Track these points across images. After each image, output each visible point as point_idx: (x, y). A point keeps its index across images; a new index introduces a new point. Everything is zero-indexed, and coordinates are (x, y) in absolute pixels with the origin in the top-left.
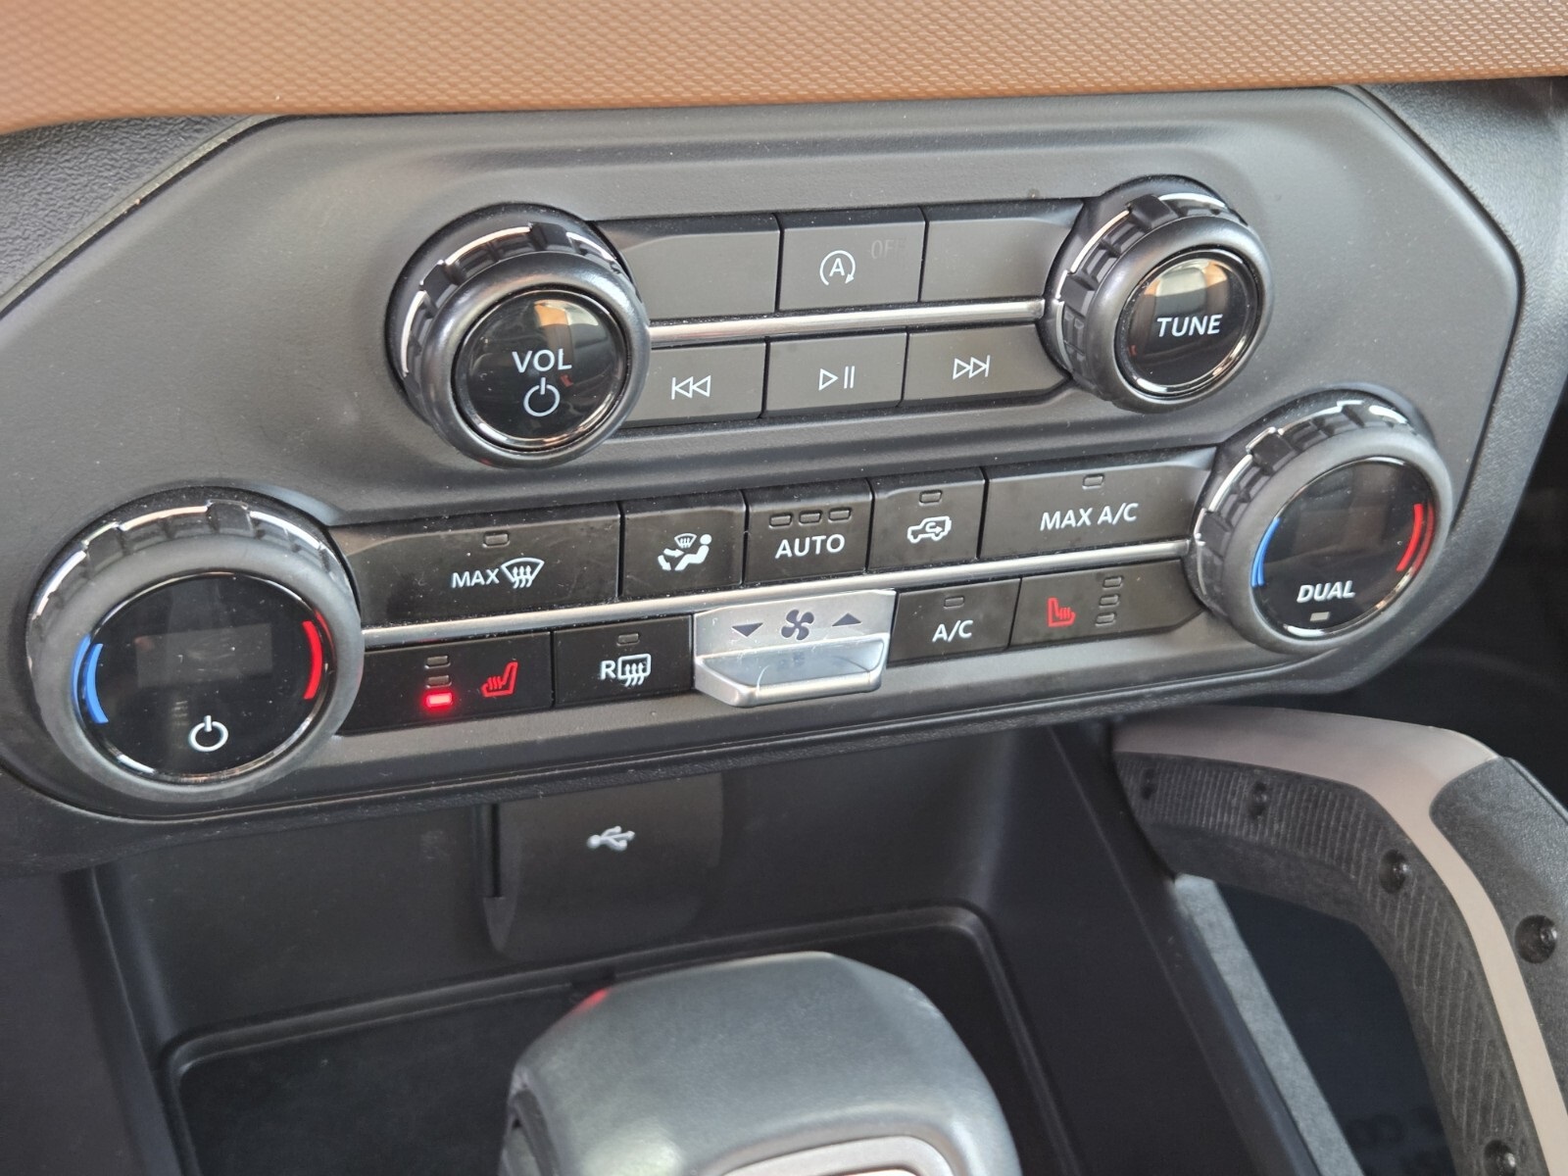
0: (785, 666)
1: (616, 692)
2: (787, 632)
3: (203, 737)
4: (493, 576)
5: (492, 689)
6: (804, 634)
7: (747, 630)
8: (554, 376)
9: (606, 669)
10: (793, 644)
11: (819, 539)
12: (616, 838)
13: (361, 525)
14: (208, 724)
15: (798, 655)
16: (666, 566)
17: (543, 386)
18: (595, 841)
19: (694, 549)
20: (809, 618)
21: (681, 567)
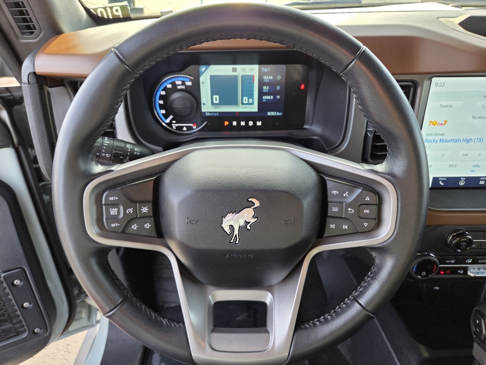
0: (478, 273)
1: (459, 274)
2: (478, 270)
3: (423, 274)
4: (450, 261)
5: (447, 272)
6: (480, 270)
7: (474, 269)
8: (465, 245)
9: (459, 271)
10: (479, 271)
11: (483, 261)
12: (437, 288)
13: (440, 256)
14: (424, 272)
15: (479, 272)
16: (467, 262)
17: (463, 246)
18: (435, 288)
19: (470, 261)
20: (481, 268)
21: (468, 262)
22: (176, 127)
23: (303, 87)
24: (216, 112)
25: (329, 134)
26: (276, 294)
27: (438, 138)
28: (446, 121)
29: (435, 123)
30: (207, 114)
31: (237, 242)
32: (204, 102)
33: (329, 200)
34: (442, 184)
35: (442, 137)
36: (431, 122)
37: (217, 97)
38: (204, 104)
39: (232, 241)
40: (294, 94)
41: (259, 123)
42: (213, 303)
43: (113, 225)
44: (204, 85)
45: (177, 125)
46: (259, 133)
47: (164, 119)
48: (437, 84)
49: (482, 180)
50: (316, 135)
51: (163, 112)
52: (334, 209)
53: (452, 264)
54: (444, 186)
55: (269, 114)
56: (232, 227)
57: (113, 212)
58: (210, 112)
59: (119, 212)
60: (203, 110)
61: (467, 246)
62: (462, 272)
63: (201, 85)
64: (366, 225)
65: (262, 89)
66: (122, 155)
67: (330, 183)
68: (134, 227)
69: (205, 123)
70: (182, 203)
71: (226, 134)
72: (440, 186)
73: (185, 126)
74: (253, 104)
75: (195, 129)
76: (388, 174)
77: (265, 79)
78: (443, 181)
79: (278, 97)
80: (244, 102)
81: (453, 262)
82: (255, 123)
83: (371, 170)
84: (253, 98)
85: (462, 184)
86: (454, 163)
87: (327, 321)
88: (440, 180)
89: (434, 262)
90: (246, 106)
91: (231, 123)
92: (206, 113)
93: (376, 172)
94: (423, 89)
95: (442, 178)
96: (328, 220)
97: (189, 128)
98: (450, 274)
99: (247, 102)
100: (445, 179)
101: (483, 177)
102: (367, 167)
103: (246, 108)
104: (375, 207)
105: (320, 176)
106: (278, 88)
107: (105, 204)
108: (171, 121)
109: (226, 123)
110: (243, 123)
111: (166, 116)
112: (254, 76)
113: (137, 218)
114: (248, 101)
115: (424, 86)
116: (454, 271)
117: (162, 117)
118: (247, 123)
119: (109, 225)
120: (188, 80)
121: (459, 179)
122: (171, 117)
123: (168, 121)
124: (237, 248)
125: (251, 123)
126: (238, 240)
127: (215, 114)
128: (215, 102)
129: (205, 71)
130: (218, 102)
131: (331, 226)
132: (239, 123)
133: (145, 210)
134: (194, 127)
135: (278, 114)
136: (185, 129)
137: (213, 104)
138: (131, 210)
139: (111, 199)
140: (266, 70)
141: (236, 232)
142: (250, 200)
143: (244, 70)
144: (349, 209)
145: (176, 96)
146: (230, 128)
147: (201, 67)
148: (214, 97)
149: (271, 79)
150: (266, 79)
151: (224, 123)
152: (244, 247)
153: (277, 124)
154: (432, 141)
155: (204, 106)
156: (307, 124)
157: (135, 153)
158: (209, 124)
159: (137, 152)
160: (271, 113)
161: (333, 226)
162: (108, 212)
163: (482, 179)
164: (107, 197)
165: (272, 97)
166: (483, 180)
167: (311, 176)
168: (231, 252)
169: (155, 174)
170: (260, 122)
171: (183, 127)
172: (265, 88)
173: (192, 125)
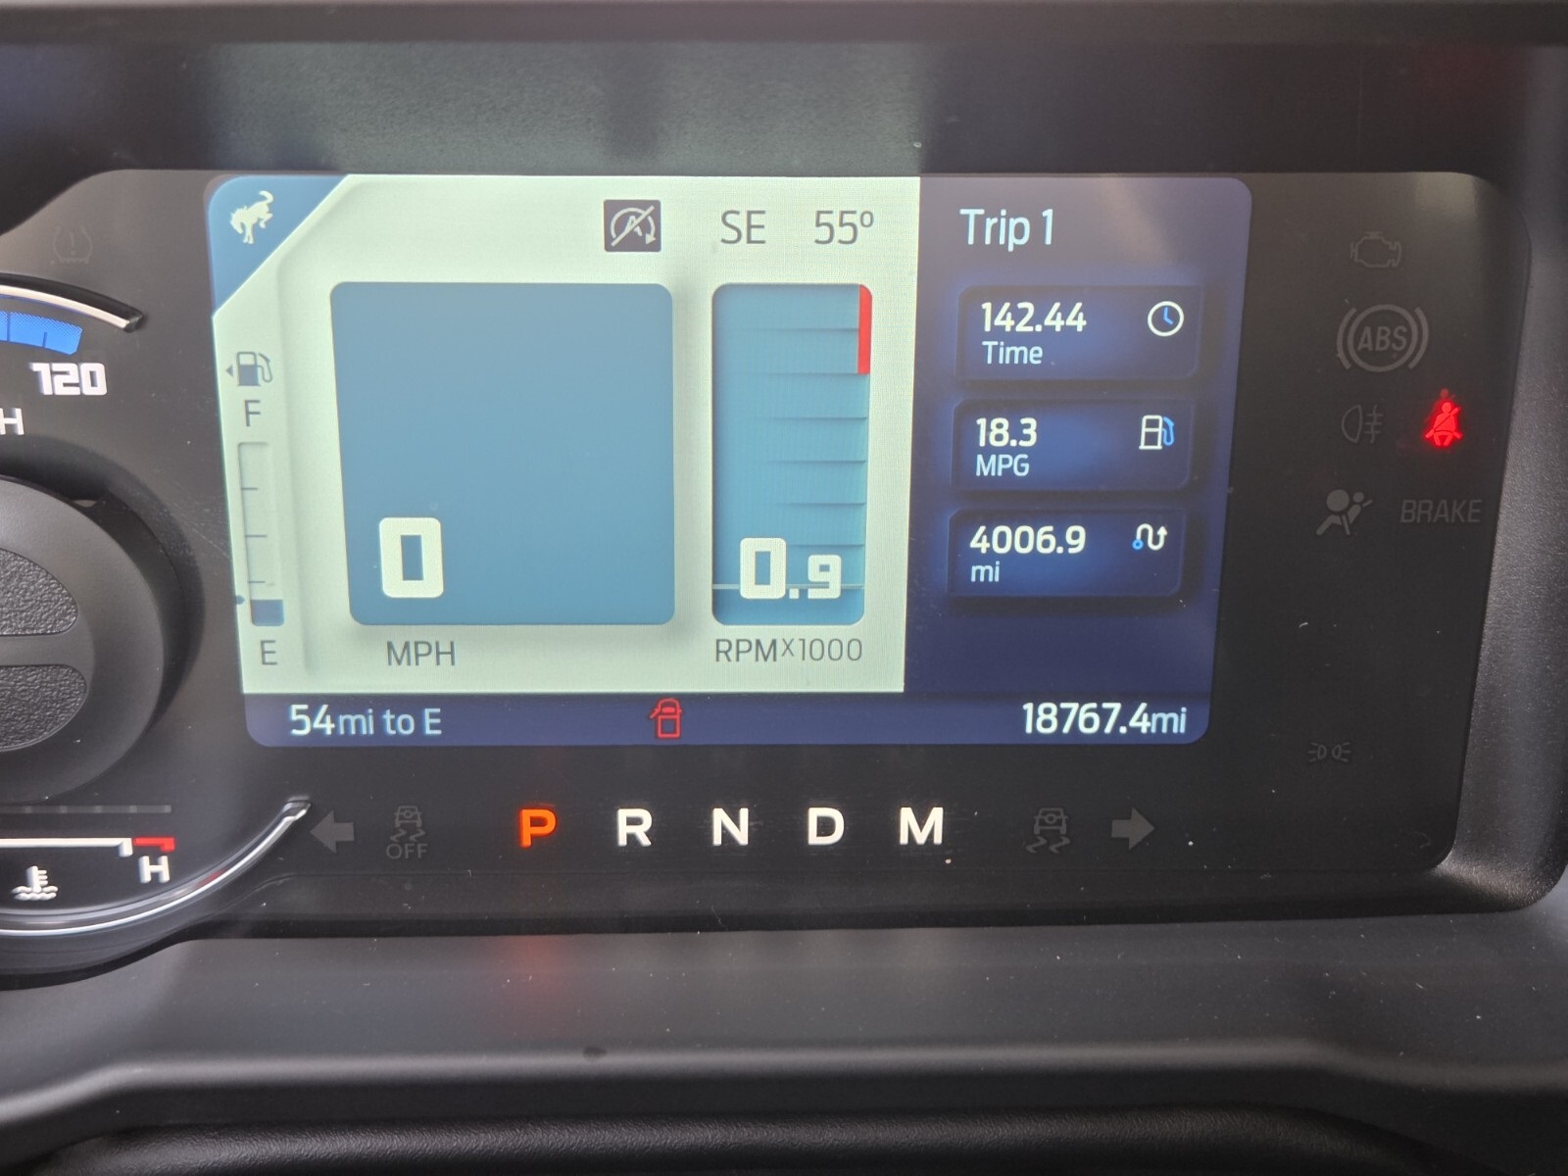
23: (1444, 423)
30: (308, 725)
32: (262, 594)
37: (429, 531)
38: (267, 613)
40: (1337, 500)
41: (919, 826)
55: (1041, 719)
60: (253, 681)
63: (229, 392)
65: (966, 446)
69: (287, 821)
73: (42, 857)
74: (846, 606)
75: (158, 888)
77: (997, 333)
79: (1152, 537)
80: (749, 589)
82: (872, 826)
84: (850, 549)
90: (765, 633)
91: (586, 823)
92: (296, 711)
97: (91, 881)
99: (776, 589)
103: (767, 652)
106: (1156, 432)
110: (732, 826)
112: (865, 297)
114: (796, 573)
118: (778, 826)
120: (69, 339)
125: (825, 826)
127: (398, 726)
128: (394, 585)
129: (269, 237)
130: (431, 585)
132: (682, 827)
134: (154, 869)
135: (1142, 721)
136: (38, 885)
137: (370, 606)
140: (1011, 232)
143: (746, 231)
146: (585, 872)
147: (227, 186)
148: (391, 531)
149: (1068, 330)
150: (1014, 338)
155: (267, 631)
158: (333, 832)
160: (1062, 715)
165: (1077, 539)
170: (937, 815)
171: (12, 864)
172: (994, 430)
173: (126, 846)
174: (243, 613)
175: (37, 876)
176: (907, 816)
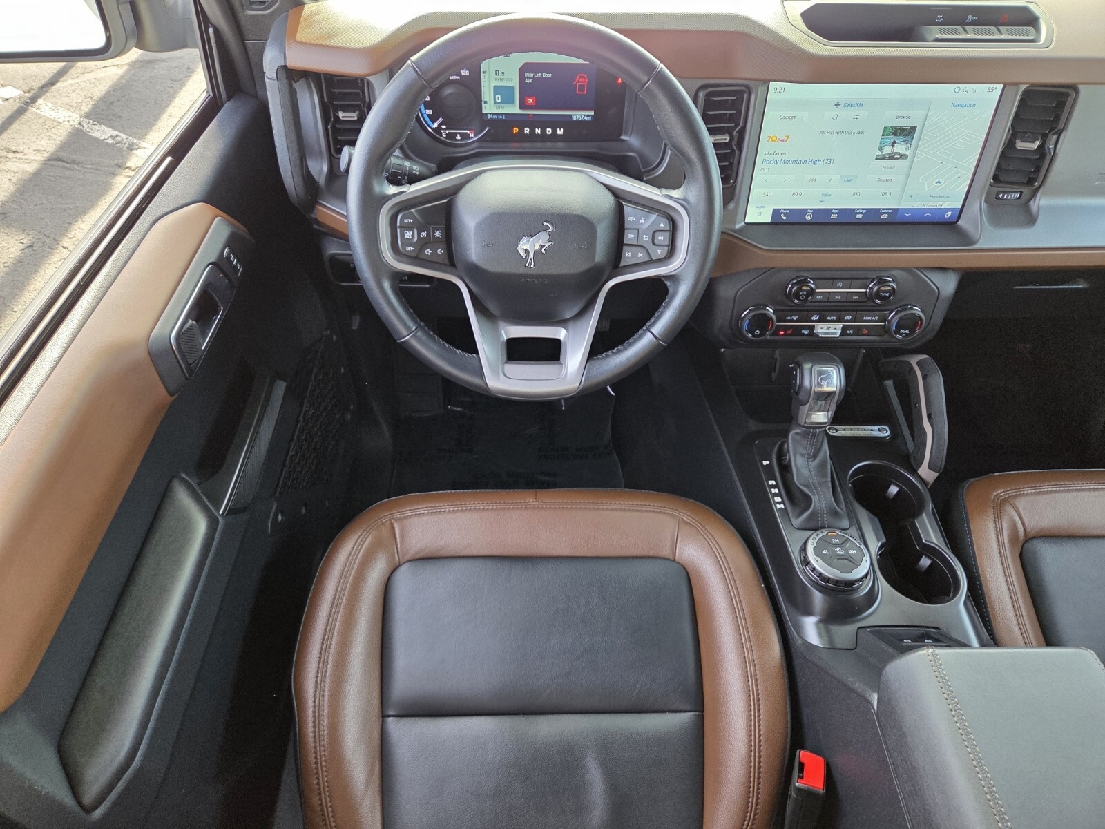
1: (803, 334)
2: (828, 329)
3: (757, 333)
4: (791, 318)
5: (789, 332)
6: (830, 329)
7: (822, 328)
8: (804, 295)
9: (803, 331)
11: (833, 317)
13: (780, 311)
14: (758, 331)
19: (816, 317)
20: (831, 327)
21: (814, 318)
22: (446, 134)
24: (501, 114)
25: (648, 152)
26: (570, 330)
27: (778, 158)
28: (788, 137)
29: (774, 138)
30: (490, 117)
31: (532, 266)
32: (485, 100)
33: (626, 227)
34: (784, 218)
35: (783, 157)
36: (770, 137)
37: (499, 96)
38: (486, 102)
39: (527, 265)
40: (608, 90)
41: (560, 131)
42: (505, 339)
43: (408, 249)
44: (486, 75)
45: (447, 132)
46: (560, 146)
47: (430, 123)
48: (776, 90)
49: (833, 213)
50: (632, 150)
51: (430, 112)
52: (630, 237)
53: (793, 321)
54: (787, 221)
56: (527, 251)
57: (408, 235)
58: (494, 114)
59: (413, 235)
60: (484, 111)
61: (807, 296)
62: (806, 332)
64: (659, 251)
66: (400, 174)
67: (628, 208)
68: (428, 252)
69: (487, 129)
70: (478, 226)
71: (515, 146)
72: (783, 221)
73: (459, 133)
75: (472, 138)
76: (682, 199)
78: (785, 214)
81: (795, 318)
82: (554, 131)
83: (668, 195)
85: (809, 217)
86: (799, 191)
87: (619, 351)
88: (782, 213)
89: (771, 319)
91: (521, 130)
92: (488, 115)
93: (670, 197)
94: (758, 96)
95: (784, 209)
96: (625, 248)
97: (465, 136)
98: (793, 335)
100: (788, 211)
101: (835, 209)
102: (665, 192)
104: (668, 233)
105: (619, 202)
107: (399, 227)
108: (440, 125)
109: (516, 130)
110: (538, 131)
111: (433, 118)
113: (430, 242)
115: (759, 92)
116: (797, 330)
117: (427, 119)
118: (544, 131)
119: (404, 248)
121: (805, 211)
122: (441, 120)
123: (435, 125)
124: (532, 272)
125: (549, 131)
126: (533, 263)
127: (500, 117)
128: (497, 101)
130: (500, 101)
131: (627, 254)
132: (532, 131)
133: (438, 234)
134: (472, 135)
136: (458, 137)
137: (495, 102)
138: (424, 234)
139: (406, 221)
141: (531, 256)
142: (545, 223)
144: (644, 236)
145: (448, 91)
146: (521, 137)
148: (497, 96)
151: (513, 131)
152: (540, 272)
153: (585, 132)
154: (772, 162)
155: (486, 105)
156: (626, 134)
157: (414, 172)
158: (492, 131)
159: (416, 171)
161: (628, 255)
162: (402, 235)
163: (833, 211)
164: (402, 220)
166: (835, 213)
167: (608, 201)
168: (526, 276)
169: (446, 197)
170: (562, 130)
171: (456, 134)
173: (468, 132)
174: (483, 102)
175: (458, 136)
176: (558, 129)
